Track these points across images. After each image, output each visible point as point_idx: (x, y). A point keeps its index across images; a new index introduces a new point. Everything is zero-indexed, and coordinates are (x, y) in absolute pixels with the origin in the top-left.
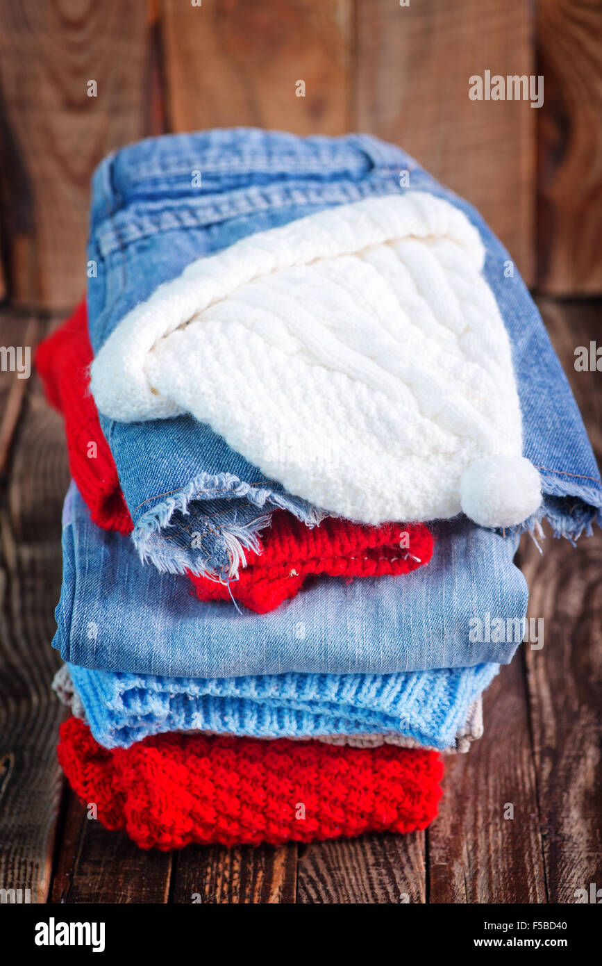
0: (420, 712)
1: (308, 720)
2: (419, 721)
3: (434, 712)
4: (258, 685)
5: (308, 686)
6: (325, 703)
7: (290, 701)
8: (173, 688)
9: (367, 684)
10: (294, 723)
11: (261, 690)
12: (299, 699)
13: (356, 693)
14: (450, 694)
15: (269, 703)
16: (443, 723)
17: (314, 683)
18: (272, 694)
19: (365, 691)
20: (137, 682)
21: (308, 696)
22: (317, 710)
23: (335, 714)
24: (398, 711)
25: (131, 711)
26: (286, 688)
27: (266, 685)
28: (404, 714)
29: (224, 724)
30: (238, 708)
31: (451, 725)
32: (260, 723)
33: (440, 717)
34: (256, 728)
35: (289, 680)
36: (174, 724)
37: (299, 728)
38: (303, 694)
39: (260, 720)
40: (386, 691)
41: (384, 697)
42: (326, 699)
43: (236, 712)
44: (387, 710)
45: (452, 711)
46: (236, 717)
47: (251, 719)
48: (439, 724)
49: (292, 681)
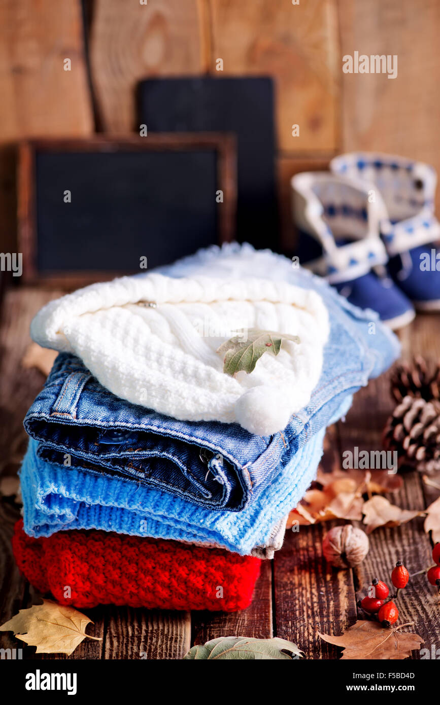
0: (230, 529)
1: (163, 529)
2: (228, 534)
3: (240, 530)
4: (131, 501)
5: (162, 505)
6: (172, 519)
7: (150, 513)
8: (76, 496)
9: (200, 510)
10: (153, 528)
11: (132, 504)
12: (155, 513)
13: (192, 515)
14: (253, 520)
15: (138, 513)
16: (243, 537)
17: (167, 504)
18: (138, 507)
19: (197, 514)
20: (52, 488)
21: (161, 513)
22: (167, 523)
23: (179, 527)
24: (215, 527)
25: (52, 511)
26: (148, 504)
27: (136, 500)
28: (219, 529)
29: (110, 526)
30: (120, 514)
31: (249, 538)
32: (133, 526)
33: (242, 533)
34: (129, 530)
35: (151, 499)
36: (79, 525)
37: (157, 533)
38: (158, 510)
39: (133, 524)
40: (211, 515)
41: (207, 519)
42: (172, 516)
43: (118, 517)
44: (209, 526)
45: (250, 531)
46: (117, 521)
47: (127, 524)
48: (241, 537)
49: (153, 500)
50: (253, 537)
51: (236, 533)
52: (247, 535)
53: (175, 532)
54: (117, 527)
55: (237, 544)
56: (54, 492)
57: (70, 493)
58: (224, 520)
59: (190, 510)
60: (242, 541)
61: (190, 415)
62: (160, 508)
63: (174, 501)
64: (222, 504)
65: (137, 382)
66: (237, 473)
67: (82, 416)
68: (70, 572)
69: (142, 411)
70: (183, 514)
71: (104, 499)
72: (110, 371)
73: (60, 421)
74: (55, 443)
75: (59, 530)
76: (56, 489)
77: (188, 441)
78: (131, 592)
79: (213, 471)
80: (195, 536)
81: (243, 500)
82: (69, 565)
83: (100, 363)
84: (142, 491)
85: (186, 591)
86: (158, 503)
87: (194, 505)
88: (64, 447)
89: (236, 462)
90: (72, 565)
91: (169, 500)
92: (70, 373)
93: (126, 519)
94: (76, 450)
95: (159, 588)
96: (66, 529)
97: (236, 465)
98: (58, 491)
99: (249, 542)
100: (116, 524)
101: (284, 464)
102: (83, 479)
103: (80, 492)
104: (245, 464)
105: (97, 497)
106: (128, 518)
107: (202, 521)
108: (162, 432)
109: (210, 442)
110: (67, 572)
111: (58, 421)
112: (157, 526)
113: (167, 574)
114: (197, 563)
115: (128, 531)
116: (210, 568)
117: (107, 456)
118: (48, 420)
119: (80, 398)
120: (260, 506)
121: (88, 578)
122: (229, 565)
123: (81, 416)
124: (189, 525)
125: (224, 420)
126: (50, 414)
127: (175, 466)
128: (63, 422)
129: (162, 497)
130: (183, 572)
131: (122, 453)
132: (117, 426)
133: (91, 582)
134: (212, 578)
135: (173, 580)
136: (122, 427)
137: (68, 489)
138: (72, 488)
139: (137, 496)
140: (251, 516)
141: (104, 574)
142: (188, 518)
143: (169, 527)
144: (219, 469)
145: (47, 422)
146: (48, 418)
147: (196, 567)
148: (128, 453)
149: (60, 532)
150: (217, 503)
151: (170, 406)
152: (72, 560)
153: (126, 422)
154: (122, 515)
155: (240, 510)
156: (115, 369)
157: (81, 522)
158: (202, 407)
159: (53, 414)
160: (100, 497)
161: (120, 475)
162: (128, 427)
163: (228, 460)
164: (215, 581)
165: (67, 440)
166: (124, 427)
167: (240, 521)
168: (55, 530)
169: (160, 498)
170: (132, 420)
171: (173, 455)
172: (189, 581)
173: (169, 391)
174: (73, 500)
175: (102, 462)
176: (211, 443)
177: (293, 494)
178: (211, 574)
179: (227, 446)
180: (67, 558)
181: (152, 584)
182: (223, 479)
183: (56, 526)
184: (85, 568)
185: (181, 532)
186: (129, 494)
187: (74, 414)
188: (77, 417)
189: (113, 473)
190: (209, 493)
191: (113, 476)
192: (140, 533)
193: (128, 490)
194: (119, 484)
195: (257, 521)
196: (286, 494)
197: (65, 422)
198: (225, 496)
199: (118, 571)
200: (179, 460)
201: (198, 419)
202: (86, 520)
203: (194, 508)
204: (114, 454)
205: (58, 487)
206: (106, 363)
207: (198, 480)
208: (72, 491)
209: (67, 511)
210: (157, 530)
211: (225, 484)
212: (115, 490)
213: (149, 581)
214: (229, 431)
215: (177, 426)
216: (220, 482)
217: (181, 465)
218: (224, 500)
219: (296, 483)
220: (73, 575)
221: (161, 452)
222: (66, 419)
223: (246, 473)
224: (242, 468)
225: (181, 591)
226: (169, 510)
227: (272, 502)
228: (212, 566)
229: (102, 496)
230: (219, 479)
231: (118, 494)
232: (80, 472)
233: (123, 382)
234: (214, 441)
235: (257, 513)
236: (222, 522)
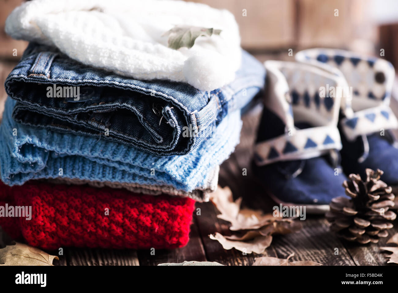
0: (177, 170)
1: (119, 174)
2: (175, 174)
3: (185, 171)
4: (93, 150)
5: (119, 153)
6: (127, 164)
7: (108, 160)
8: (47, 146)
9: (151, 157)
10: (111, 174)
11: (94, 152)
12: (113, 160)
13: (144, 160)
14: (195, 165)
15: (98, 161)
16: (189, 175)
17: (123, 152)
18: (99, 154)
19: (149, 159)
20: (27, 139)
21: (118, 159)
22: (123, 168)
23: (133, 171)
24: (165, 168)
25: (26, 158)
26: (108, 152)
27: (97, 150)
28: (168, 170)
29: (74, 174)
30: (82, 165)
31: (193, 177)
32: (93, 173)
33: (188, 173)
34: (90, 176)
35: (110, 148)
36: (48, 174)
37: (113, 178)
38: (115, 157)
39: (93, 172)
40: (160, 160)
41: (158, 162)
42: (127, 161)
43: (81, 167)
44: (159, 168)
45: (194, 171)
46: (80, 170)
47: (88, 171)
48: (186, 176)
49: (111, 150)
51: (182, 173)
52: (192, 174)
53: (129, 177)
54: (80, 174)
55: (183, 181)
56: (28, 142)
57: (42, 144)
58: (171, 164)
59: (142, 157)
60: (188, 178)
61: (146, 73)
62: (118, 155)
63: (129, 151)
64: (172, 147)
65: (100, 50)
66: (186, 118)
67: (55, 77)
68: (40, 213)
69: (104, 74)
70: (137, 160)
71: (70, 149)
73: (36, 81)
74: (30, 102)
75: (31, 178)
76: (31, 140)
77: (146, 92)
78: (91, 231)
79: (166, 116)
81: (189, 143)
82: (39, 208)
84: (102, 144)
85: (137, 229)
86: (115, 152)
87: (146, 152)
88: (38, 105)
89: (186, 109)
90: (41, 208)
91: (125, 150)
92: (40, 51)
93: (87, 168)
94: (48, 107)
95: (114, 227)
96: (36, 178)
97: (186, 111)
98: (32, 141)
99: (193, 180)
100: (79, 172)
102: (52, 135)
103: (50, 143)
104: (193, 111)
105: (64, 148)
106: (89, 167)
107: (153, 164)
108: (123, 85)
109: (163, 93)
110: (38, 214)
111: (34, 80)
112: (114, 173)
113: (121, 215)
114: (146, 206)
115: (89, 177)
116: (157, 210)
117: (74, 111)
118: (26, 80)
119: (52, 66)
120: (199, 154)
121: (53, 220)
122: (172, 206)
123: (54, 76)
124: (142, 169)
125: (173, 78)
126: (28, 76)
127: (133, 114)
128: (39, 81)
130: (134, 213)
131: (87, 107)
132: (85, 82)
133: (57, 224)
134: (159, 217)
135: (126, 220)
136: (89, 83)
137: (41, 140)
138: (44, 140)
139: (98, 147)
140: (193, 162)
142: (141, 162)
143: (124, 172)
144: (172, 114)
145: (25, 82)
146: (26, 78)
147: (145, 208)
148: (93, 106)
149: (31, 181)
150: (168, 146)
151: (130, 66)
152: (41, 204)
153: (92, 79)
154: (84, 165)
155: (186, 153)
157: (49, 172)
158: (156, 67)
159: (29, 76)
160: (66, 147)
161: (83, 129)
162: (94, 83)
163: (179, 107)
164: (161, 219)
165: (40, 100)
166: (91, 83)
167: (184, 165)
168: (27, 179)
169: (117, 148)
170: (97, 78)
171: (132, 105)
172: (140, 220)
174: (44, 149)
175: (69, 118)
176: (164, 93)
177: (225, 147)
178: (158, 214)
179: (179, 97)
180: (37, 203)
181: (108, 224)
182: (175, 122)
183: (28, 174)
184: (52, 212)
185: (134, 176)
186: (91, 145)
187: (48, 75)
188: (51, 77)
189: (77, 128)
190: (161, 138)
191: (77, 131)
192: (99, 178)
193: (90, 142)
194: (82, 139)
195: (199, 164)
196: (220, 147)
197: (40, 81)
198: (176, 138)
199: (79, 214)
200: (137, 109)
201: (152, 77)
202: (53, 171)
203: (145, 155)
204: (80, 109)
205: (32, 138)
207: (152, 127)
208: (43, 142)
209: (39, 159)
210: (114, 176)
211: (176, 126)
212: (79, 143)
213: (106, 221)
214: (178, 87)
215: (135, 82)
216: (172, 125)
217: (138, 113)
218: (174, 142)
219: (227, 140)
220: (42, 216)
221: (122, 103)
222: (42, 79)
223: (193, 117)
224: (191, 114)
225: (133, 229)
226: (125, 156)
227: (209, 151)
228: (158, 208)
229: (68, 147)
230: (172, 122)
231: (82, 146)
234: (167, 92)
235: (198, 159)
236: (170, 165)
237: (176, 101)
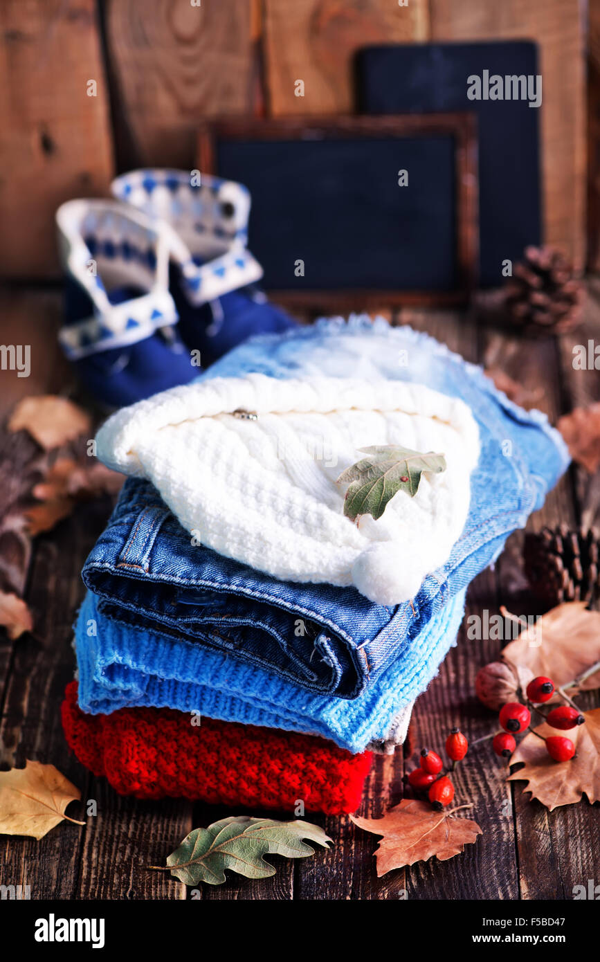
0: (339, 720)
1: (255, 712)
2: (336, 726)
3: (352, 722)
4: (215, 677)
5: (254, 684)
6: (266, 702)
7: (239, 694)
8: (145, 668)
9: (302, 692)
10: (243, 712)
11: (216, 682)
12: (245, 694)
13: (292, 698)
14: (370, 708)
15: (223, 691)
16: (356, 731)
17: (261, 683)
18: (224, 685)
19: (299, 697)
20: (116, 657)
21: (252, 695)
22: (260, 706)
23: (275, 712)
24: (321, 717)
25: (114, 685)
26: (237, 682)
27: (222, 677)
28: (325, 720)
29: (187, 706)
30: (201, 691)
31: (363, 733)
32: (216, 707)
33: (355, 726)
34: (212, 711)
35: (240, 675)
36: (149, 701)
37: (246, 717)
38: (249, 690)
39: (217, 705)
40: (315, 701)
41: (311, 705)
42: (266, 699)
43: (198, 695)
44: (313, 715)
45: (365, 724)
46: (197, 700)
47: (209, 704)
48: (353, 732)
49: (244, 677)
50: (369, 731)
51: (346, 725)
52: (361, 729)
53: (269, 718)
55: (347, 739)
56: (117, 662)
57: (138, 664)
58: (332, 708)
59: (289, 691)
60: (354, 736)
61: (295, 575)
62: (252, 688)
63: (270, 680)
64: (330, 690)
65: (227, 528)
66: (351, 653)
67: (157, 570)
68: (132, 758)
69: (233, 567)
70: (280, 698)
71: (181, 674)
72: (194, 511)
73: (128, 575)
74: (121, 600)
75: (123, 706)
76: (120, 658)
77: (290, 610)
78: (208, 787)
79: (320, 650)
80: (294, 724)
81: (357, 686)
82: (132, 749)
83: (182, 500)
84: (230, 665)
85: (279, 790)
86: (250, 681)
87: (294, 686)
88: (132, 606)
89: (350, 640)
90: (136, 750)
91: (264, 678)
92: (143, 508)
93: (208, 698)
94: (148, 610)
95: (244, 785)
96: (131, 706)
97: (350, 644)
98: (122, 660)
99: (363, 738)
100: (195, 703)
101: (411, 637)
102: (156, 644)
103: (151, 664)
104: (361, 642)
105: (172, 670)
106: (211, 696)
107: (304, 708)
108: (257, 596)
109: (317, 613)
110: (130, 759)
111: (125, 574)
112: (248, 709)
113: (255, 768)
114: (294, 757)
115: (210, 713)
116: (310, 764)
117: (186, 620)
118: (113, 572)
119: (155, 544)
120: (378, 689)
121: (155, 767)
122: (335, 761)
123: (155, 569)
124: (288, 711)
125: (337, 583)
126: (116, 565)
127: (273, 638)
128: (132, 575)
129: (255, 673)
130: (275, 766)
131: (205, 619)
132: (201, 585)
133: (158, 772)
134: (312, 776)
135: (262, 776)
136: (207, 586)
137: (136, 659)
138: (142, 656)
139: (223, 672)
140: (367, 703)
141: (176, 762)
142: (287, 703)
143: (262, 711)
144: (328, 648)
145: (112, 576)
146: (113, 569)
147: (292, 761)
148: (214, 619)
149: (124, 709)
150: (325, 688)
151: (270, 563)
152: (136, 743)
153: (211, 580)
154: (204, 691)
155: (353, 697)
156: (200, 509)
157: (151, 698)
158: (310, 567)
159: (119, 565)
160: (175, 669)
161: (202, 642)
162: (214, 588)
163: (339, 637)
164: (315, 780)
165: (136, 597)
166: (209, 587)
167: (352, 710)
168: (118, 707)
169: (253, 674)
170: (219, 578)
171: (270, 626)
172: (283, 778)
173: (268, 542)
174: (141, 672)
175: (180, 626)
176: (319, 614)
178: (311, 771)
179: (341, 618)
180: (130, 741)
181: (236, 779)
182: (332, 660)
183: (118, 702)
184: (151, 754)
185: (277, 719)
186: (214, 667)
187: (147, 566)
188: (150, 571)
189: (194, 640)
190: (315, 676)
191: (193, 643)
192: (225, 717)
193: (212, 662)
194: (201, 654)
195: (375, 711)
197: (134, 576)
198: (335, 681)
199: (194, 760)
200: (277, 633)
201: (305, 580)
202: (157, 696)
203: (295, 689)
204: (196, 619)
205: (123, 655)
206: (190, 501)
207: (301, 659)
208: (140, 662)
209: (133, 686)
210: (247, 714)
211: (335, 666)
212: (195, 662)
213: (232, 775)
214: (343, 597)
215: (276, 589)
216: (328, 664)
217: (280, 640)
218: (333, 685)
219: (425, 659)
220: (137, 761)
221: (255, 621)
222: (136, 573)
223: (362, 654)
224: (358, 649)
225: (272, 790)
226: (263, 690)
227: (395, 685)
228: (313, 761)
229: (179, 669)
230: (328, 660)
231: (200, 667)
232: (151, 635)
233: (210, 527)
234: (323, 612)
235: (375, 700)
236: (329, 710)
237: (336, 628)
